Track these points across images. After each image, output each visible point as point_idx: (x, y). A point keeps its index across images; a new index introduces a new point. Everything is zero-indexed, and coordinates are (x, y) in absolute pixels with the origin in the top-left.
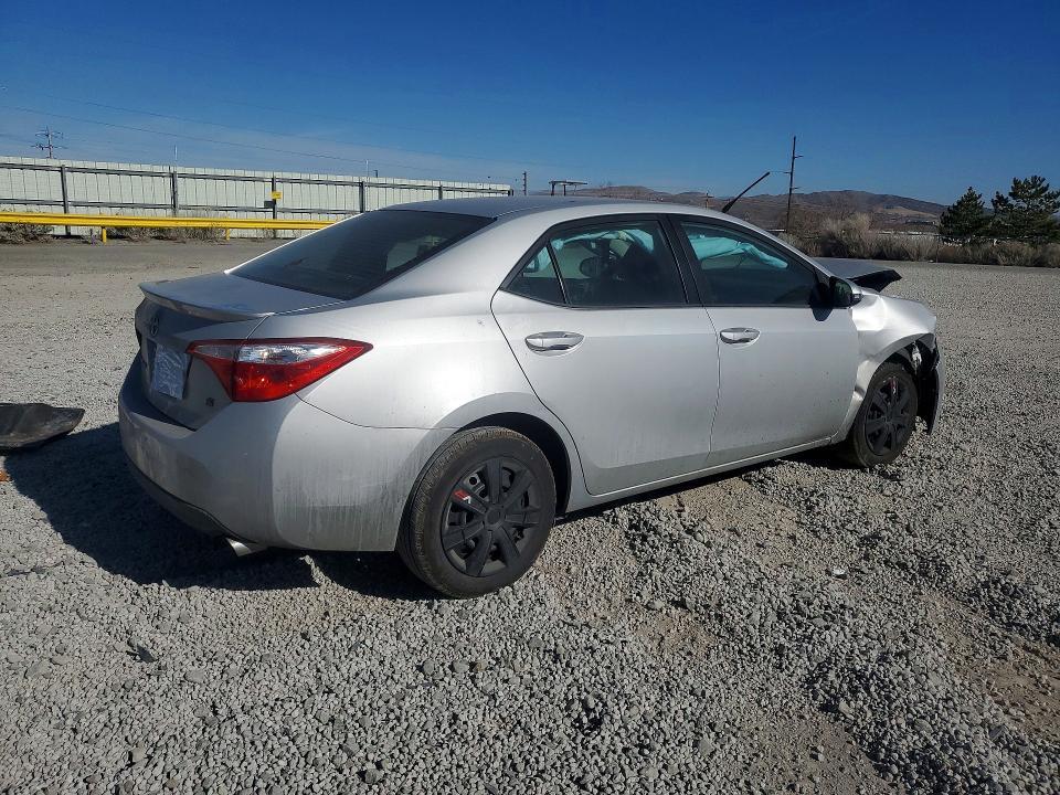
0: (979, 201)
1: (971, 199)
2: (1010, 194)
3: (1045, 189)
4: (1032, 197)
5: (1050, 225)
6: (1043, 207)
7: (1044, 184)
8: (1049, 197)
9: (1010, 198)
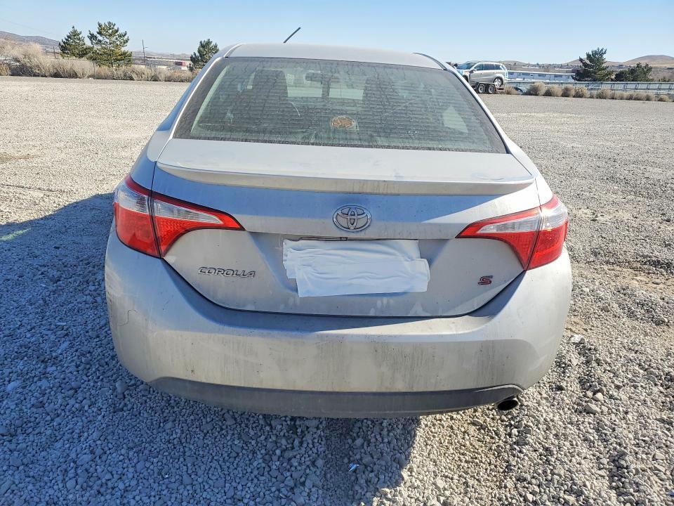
0: (80, 36)
1: (75, 34)
2: (98, 33)
3: (117, 31)
4: (110, 35)
5: (124, 53)
6: (118, 43)
7: (116, 28)
8: (120, 36)
9: (98, 35)
